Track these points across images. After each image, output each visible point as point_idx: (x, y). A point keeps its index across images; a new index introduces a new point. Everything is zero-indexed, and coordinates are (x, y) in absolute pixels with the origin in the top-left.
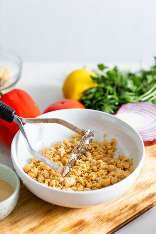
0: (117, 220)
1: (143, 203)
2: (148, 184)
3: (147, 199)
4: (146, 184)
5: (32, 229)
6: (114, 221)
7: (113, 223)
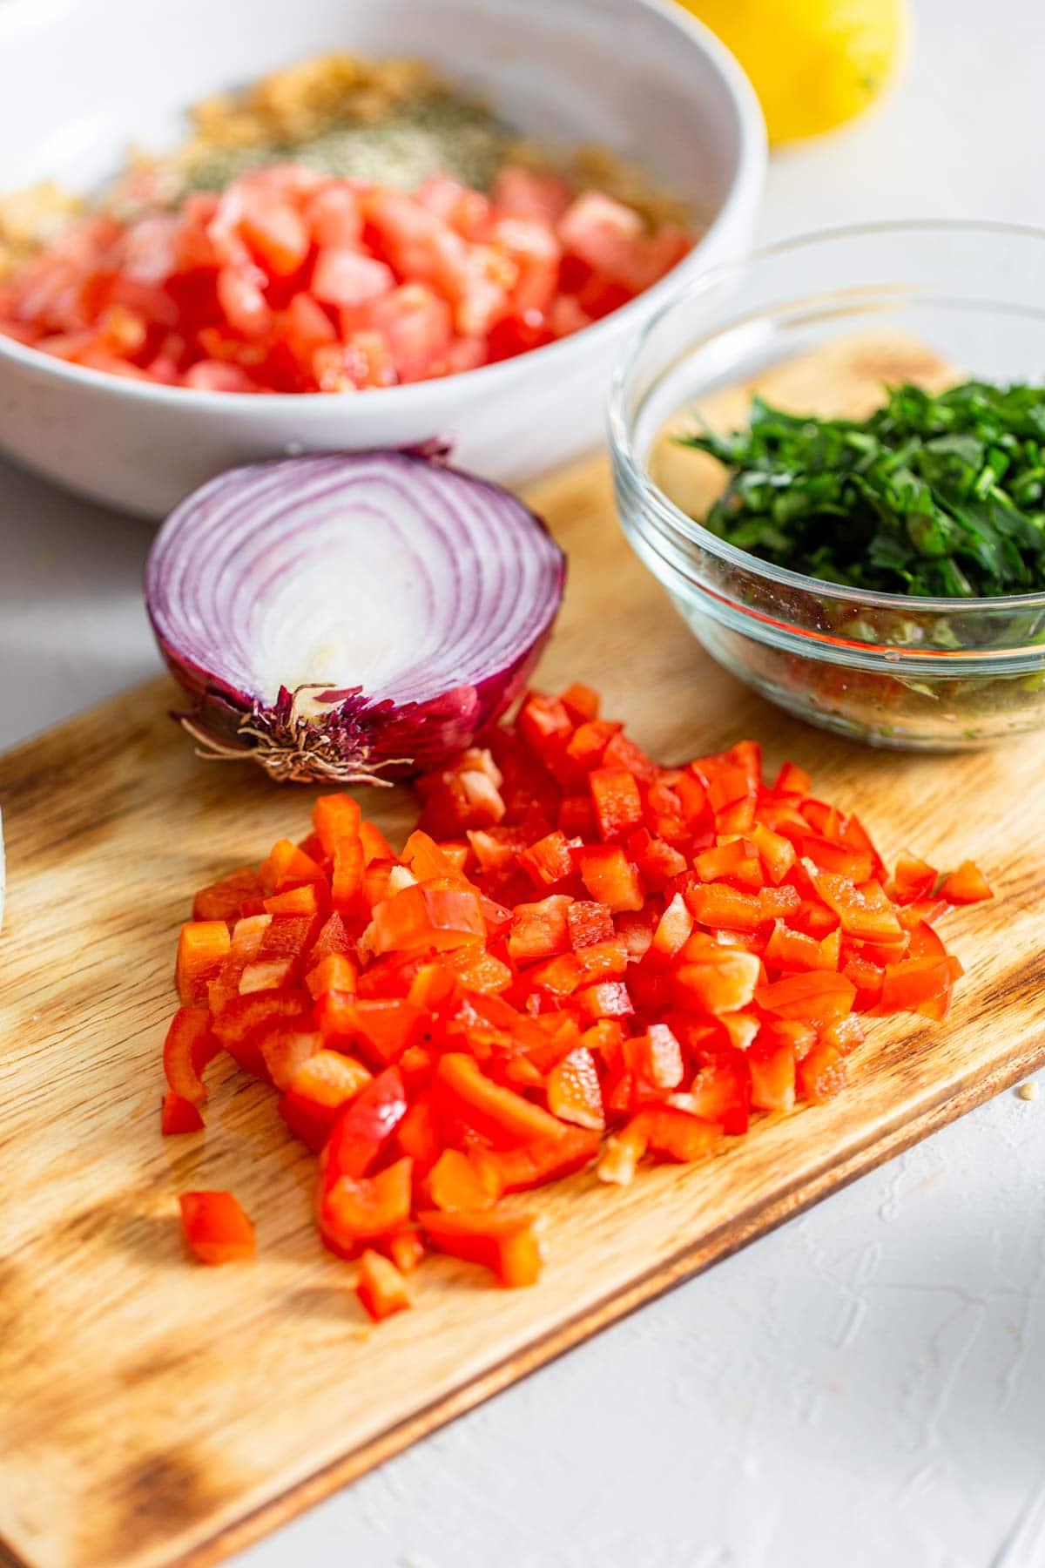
0: (760, 1155)
1: (976, 1025)
2: (1030, 876)
3: (1011, 990)
4: (1014, 874)
5: (85, 1217)
6: (735, 1165)
7: (726, 1176)
